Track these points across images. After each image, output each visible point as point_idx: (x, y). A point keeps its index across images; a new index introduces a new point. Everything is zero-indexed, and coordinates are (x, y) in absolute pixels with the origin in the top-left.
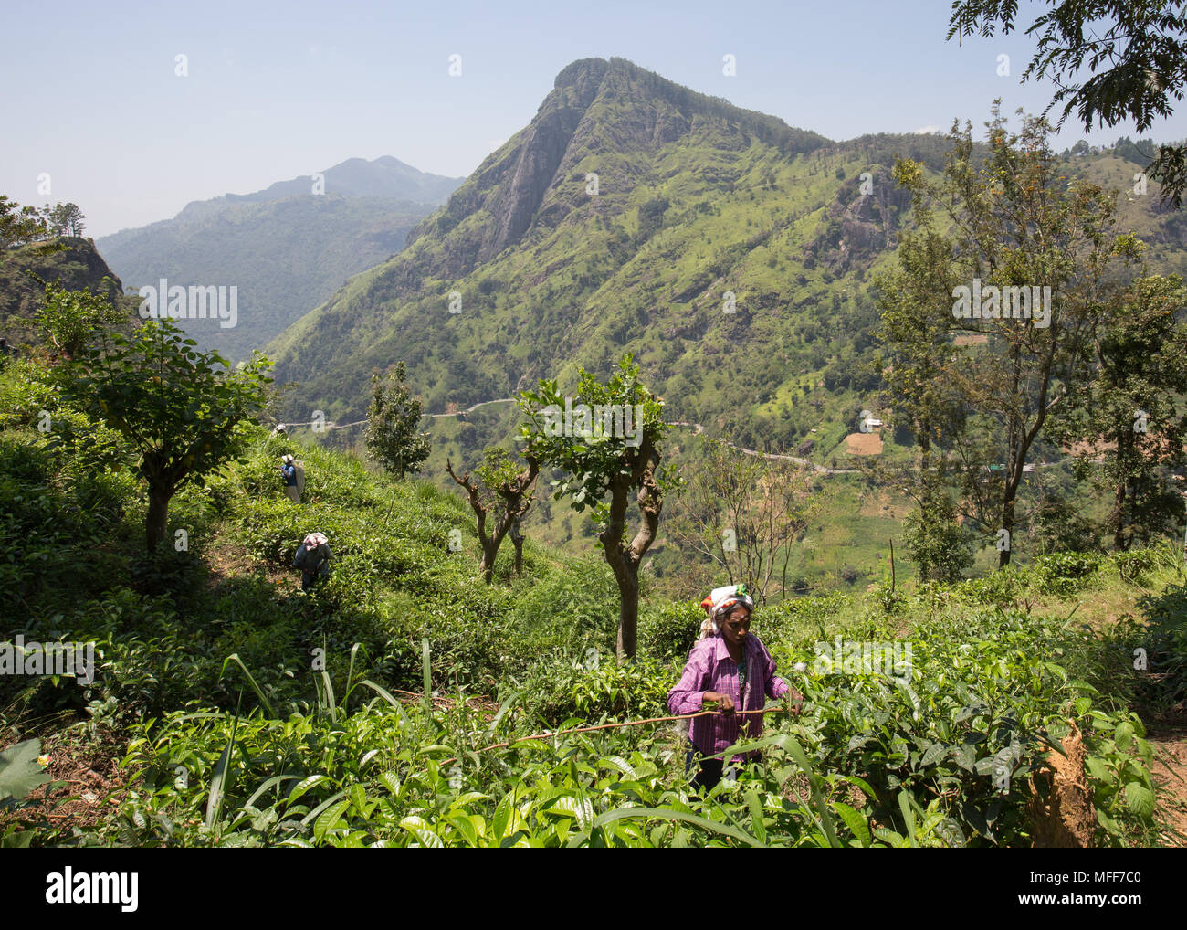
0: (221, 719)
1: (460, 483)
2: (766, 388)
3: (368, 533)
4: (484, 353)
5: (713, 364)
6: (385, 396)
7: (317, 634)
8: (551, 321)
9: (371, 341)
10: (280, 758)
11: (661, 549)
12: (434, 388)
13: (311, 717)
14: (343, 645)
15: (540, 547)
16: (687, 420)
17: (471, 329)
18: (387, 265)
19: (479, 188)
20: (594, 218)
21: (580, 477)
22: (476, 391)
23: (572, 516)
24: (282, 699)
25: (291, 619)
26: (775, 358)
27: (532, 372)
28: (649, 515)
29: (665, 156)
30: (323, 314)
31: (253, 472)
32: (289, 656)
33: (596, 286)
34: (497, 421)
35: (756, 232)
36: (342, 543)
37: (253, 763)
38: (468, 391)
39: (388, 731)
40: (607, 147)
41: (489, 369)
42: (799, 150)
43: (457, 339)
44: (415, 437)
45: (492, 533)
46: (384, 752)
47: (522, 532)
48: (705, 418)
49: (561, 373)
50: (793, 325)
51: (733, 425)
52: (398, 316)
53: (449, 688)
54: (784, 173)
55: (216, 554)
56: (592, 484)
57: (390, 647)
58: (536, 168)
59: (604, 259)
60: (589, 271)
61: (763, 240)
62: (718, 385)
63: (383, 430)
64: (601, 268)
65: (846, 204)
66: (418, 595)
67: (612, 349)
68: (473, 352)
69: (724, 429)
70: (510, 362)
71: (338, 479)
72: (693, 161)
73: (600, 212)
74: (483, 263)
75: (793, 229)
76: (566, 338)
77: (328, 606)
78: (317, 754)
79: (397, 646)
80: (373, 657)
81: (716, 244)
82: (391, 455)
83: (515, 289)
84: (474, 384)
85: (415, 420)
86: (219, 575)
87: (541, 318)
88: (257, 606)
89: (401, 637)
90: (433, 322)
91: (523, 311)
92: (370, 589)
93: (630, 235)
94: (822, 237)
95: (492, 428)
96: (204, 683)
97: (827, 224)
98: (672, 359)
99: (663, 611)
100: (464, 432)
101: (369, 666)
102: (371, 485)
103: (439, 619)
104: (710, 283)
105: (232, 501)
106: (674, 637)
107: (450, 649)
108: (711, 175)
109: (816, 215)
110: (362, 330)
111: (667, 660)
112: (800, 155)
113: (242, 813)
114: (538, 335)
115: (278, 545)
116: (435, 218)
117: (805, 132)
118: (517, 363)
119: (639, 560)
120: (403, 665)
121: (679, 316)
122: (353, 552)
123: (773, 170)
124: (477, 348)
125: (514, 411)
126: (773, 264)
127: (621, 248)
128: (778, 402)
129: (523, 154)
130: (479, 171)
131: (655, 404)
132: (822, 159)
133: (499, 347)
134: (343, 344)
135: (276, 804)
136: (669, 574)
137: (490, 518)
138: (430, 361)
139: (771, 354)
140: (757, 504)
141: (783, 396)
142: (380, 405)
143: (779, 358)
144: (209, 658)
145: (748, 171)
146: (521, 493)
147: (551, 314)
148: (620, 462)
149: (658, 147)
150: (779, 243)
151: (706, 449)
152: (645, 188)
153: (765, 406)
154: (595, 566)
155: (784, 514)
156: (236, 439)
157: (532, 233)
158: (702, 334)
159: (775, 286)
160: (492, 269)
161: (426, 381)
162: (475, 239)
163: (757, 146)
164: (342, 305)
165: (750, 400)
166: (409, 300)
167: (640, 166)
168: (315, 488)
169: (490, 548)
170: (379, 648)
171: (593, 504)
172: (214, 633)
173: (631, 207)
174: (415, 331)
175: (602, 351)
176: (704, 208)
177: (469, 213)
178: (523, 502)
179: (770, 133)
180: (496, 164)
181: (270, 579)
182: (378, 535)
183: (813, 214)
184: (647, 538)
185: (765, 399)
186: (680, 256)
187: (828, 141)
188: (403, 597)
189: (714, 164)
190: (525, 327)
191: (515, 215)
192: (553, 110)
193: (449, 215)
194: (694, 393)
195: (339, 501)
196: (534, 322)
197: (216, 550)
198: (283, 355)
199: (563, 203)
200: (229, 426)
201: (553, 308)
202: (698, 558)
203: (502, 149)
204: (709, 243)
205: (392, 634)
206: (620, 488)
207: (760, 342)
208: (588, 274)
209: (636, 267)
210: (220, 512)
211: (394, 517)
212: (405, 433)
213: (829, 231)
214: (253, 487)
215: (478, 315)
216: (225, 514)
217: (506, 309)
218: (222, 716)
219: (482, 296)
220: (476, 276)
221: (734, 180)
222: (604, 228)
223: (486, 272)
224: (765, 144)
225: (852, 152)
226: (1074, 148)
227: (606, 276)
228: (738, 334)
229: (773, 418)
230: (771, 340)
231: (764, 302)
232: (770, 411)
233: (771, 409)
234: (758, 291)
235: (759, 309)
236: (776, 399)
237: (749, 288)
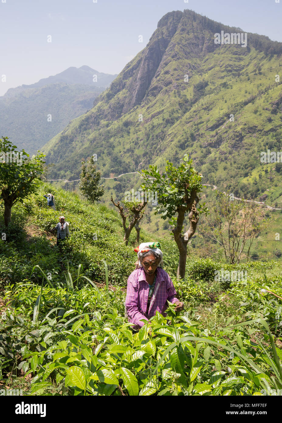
0: (35, 287)
1: (116, 206)
2: (247, 171)
3: (82, 223)
4: (125, 153)
5: (223, 159)
6: (87, 170)
7: (65, 259)
8: (153, 139)
9: (80, 147)
10: (56, 302)
11: (195, 237)
12: (105, 167)
13: (65, 289)
14: (74, 264)
15: (146, 233)
16: (210, 183)
17: (120, 143)
18: (86, 115)
19: (123, 79)
20: (173, 92)
21: (165, 206)
22: (122, 169)
23: (159, 221)
24: (54, 281)
25: (56, 253)
26: (252, 157)
27: (144, 161)
28: (193, 223)
29: (207, 60)
30: (62, 136)
31: (39, 198)
32: (56, 266)
33: (173, 123)
34: (130, 181)
35: (249, 97)
36: (72, 227)
37: (47, 303)
38: (118, 169)
39: (93, 296)
40: (181, 57)
41: (127, 159)
42: (275, 53)
43: (114, 147)
44: (98, 187)
45: (128, 226)
46: (92, 304)
47: (139, 226)
48: (218, 183)
49: (157, 162)
50: (263, 141)
51: (230, 186)
52: (91, 137)
53: (112, 283)
54: (266, 66)
55: (28, 228)
56: (170, 209)
57: (91, 266)
58: (148, 68)
59: (177, 111)
60: (170, 116)
61: (252, 100)
62: (225, 169)
63: (86, 184)
64: (175, 115)
66: (101, 248)
67: (178, 152)
68: (120, 152)
69: (226, 188)
70: (135, 157)
71: (70, 202)
72: (221, 61)
73: (176, 89)
74: (125, 113)
75: (268, 94)
76: (159, 146)
77: (68, 250)
78: (69, 302)
79: (93, 266)
80: (85, 269)
81: (229, 103)
82: (89, 193)
83: (138, 125)
84: (121, 166)
85: (98, 180)
86: (29, 236)
87: (149, 138)
88: (44, 248)
89: (95, 263)
90: (105, 139)
91: (141, 135)
92: (84, 245)
93: (189, 99)
94: (281, 98)
95: (128, 184)
96: (28, 274)
98: (205, 156)
99: (196, 262)
100: (117, 185)
101: (83, 273)
102: (82, 205)
103: (109, 258)
104: (224, 121)
105: (33, 209)
106: (200, 272)
107: (112, 269)
108: (229, 68)
110: (77, 142)
111: (197, 281)
112: (276, 56)
113: (45, 319)
114: (147, 145)
115: (50, 226)
116: (105, 93)
117: (279, 43)
118: (138, 157)
119: (188, 241)
120: (95, 273)
121: (209, 137)
122: (76, 230)
123: (261, 64)
124: (122, 150)
125: (137, 178)
126: (256, 112)
127: (185, 105)
128: (252, 177)
129: (142, 62)
130: (124, 71)
131: (199, 176)
133: (131, 150)
134: (70, 148)
135: (56, 318)
136: (198, 247)
137: (127, 220)
138: (103, 155)
139: (251, 155)
140: (239, 221)
141: (255, 174)
142: (85, 174)
143: (255, 157)
144: (29, 265)
145: (248, 65)
146: (140, 211)
147: (153, 136)
148: (182, 201)
149: (204, 56)
150: (260, 102)
151: (218, 196)
152: (197, 76)
153: (246, 178)
154: (169, 242)
155: (251, 226)
156: (34, 185)
157: (146, 99)
158: (219, 145)
159: (256, 123)
160: (129, 116)
161: (102, 164)
162: (122, 103)
163: (253, 52)
164: (69, 132)
165: (239, 175)
166: (95, 130)
167: (196, 66)
168: (62, 205)
169: (127, 232)
170: (87, 267)
171: (170, 217)
172: (30, 256)
173: (190, 86)
174: (98, 143)
175: (174, 152)
176: (225, 85)
177: (119, 91)
178: (140, 214)
179: (261, 45)
180: (131, 67)
181: (48, 238)
182: (85, 224)
183: (279, 86)
184: (192, 232)
185: (246, 175)
186: (211, 109)
188: (95, 248)
189: (231, 63)
190: (142, 141)
191: (138, 91)
192: (156, 40)
193: (111, 92)
194: (213, 172)
195: (71, 211)
196: (146, 140)
197: (28, 227)
198: (47, 152)
199: (159, 85)
200: (31, 181)
201: (154, 133)
202: (211, 241)
203: (134, 60)
204: (226, 102)
205: (92, 261)
206: (182, 212)
207: (246, 149)
208: (169, 118)
209: (191, 114)
210: (29, 213)
211: (91, 218)
212: (94, 185)
214: (40, 204)
215: (123, 136)
216: (31, 214)
217: (134, 134)
218: (35, 285)
219: (124, 128)
220: (122, 119)
221: (240, 70)
222: (177, 96)
223: (126, 118)
224: (258, 51)
227: (177, 119)
228: (236, 146)
229: (249, 184)
230: (252, 149)
231: (250, 130)
232: (248, 181)
233: (249, 180)
234: (248, 125)
235: (247, 134)
236: (252, 175)
237: (243, 124)
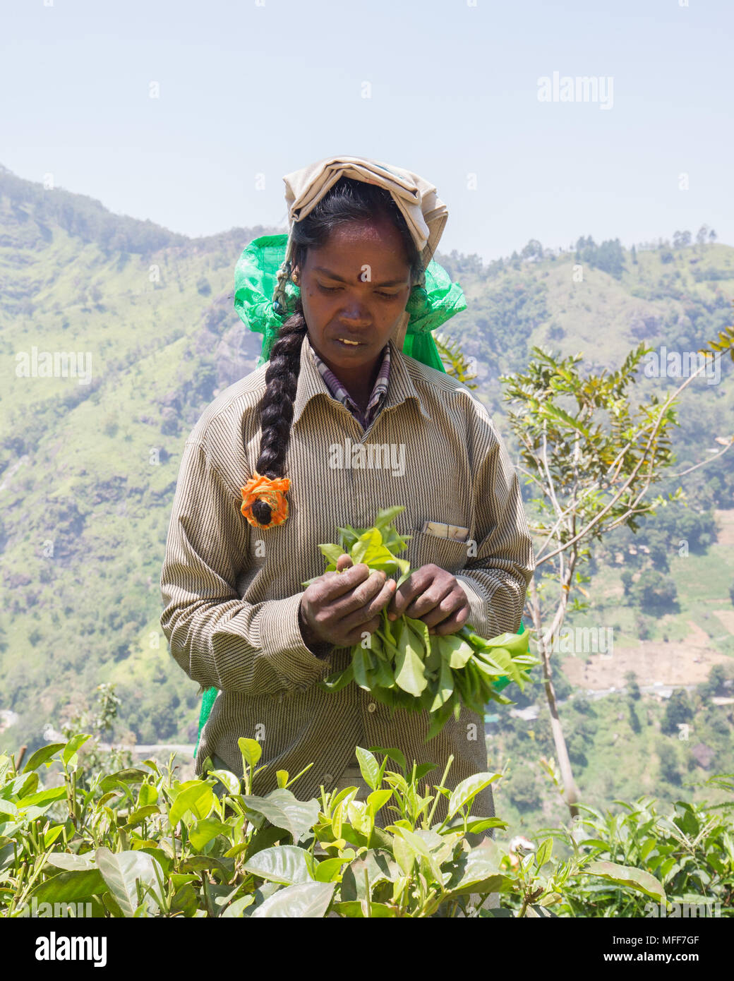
2: (122, 636)
5: (22, 604)
26: (130, 584)
35: (77, 380)
42: (133, 249)
48: (17, 698)
50: (154, 527)
54: (113, 285)
61: (91, 393)
62: (35, 639)
65: (219, 333)
75: (139, 373)
81: (10, 401)
94: (187, 385)
97: (193, 365)
104: (6, 464)
109: (175, 350)
112: (135, 258)
117: (138, 222)
123: (93, 281)
126: (112, 430)
128: (145, 655)
132: (171, 265)
139: (122, 577)
143: (138, 584)
145: (52, 281)
150: (119, 398)
153: (125, 664)
159: (118, 465)
163: (63, 242)
165: (94, 658)
179: (83, 223)
183: (168, 349)
185: (122, 653)
187: (178, 236)
207: (101, 558)
213: (196, 374)
221: (29, 295)
224: (77, 239)
225: (217, 253)
226: (524, 251)
228: (63, 549)
229: (140, 685)
230: (121, 555)
231: (103, 492)
232: (132, 672)
233: (135, 669)
234: (92, 476)
235: (95, 504)
236: (141, 651)
237: (77, 471)
